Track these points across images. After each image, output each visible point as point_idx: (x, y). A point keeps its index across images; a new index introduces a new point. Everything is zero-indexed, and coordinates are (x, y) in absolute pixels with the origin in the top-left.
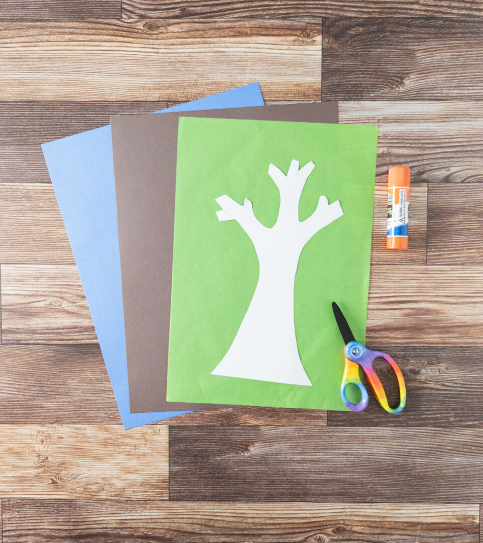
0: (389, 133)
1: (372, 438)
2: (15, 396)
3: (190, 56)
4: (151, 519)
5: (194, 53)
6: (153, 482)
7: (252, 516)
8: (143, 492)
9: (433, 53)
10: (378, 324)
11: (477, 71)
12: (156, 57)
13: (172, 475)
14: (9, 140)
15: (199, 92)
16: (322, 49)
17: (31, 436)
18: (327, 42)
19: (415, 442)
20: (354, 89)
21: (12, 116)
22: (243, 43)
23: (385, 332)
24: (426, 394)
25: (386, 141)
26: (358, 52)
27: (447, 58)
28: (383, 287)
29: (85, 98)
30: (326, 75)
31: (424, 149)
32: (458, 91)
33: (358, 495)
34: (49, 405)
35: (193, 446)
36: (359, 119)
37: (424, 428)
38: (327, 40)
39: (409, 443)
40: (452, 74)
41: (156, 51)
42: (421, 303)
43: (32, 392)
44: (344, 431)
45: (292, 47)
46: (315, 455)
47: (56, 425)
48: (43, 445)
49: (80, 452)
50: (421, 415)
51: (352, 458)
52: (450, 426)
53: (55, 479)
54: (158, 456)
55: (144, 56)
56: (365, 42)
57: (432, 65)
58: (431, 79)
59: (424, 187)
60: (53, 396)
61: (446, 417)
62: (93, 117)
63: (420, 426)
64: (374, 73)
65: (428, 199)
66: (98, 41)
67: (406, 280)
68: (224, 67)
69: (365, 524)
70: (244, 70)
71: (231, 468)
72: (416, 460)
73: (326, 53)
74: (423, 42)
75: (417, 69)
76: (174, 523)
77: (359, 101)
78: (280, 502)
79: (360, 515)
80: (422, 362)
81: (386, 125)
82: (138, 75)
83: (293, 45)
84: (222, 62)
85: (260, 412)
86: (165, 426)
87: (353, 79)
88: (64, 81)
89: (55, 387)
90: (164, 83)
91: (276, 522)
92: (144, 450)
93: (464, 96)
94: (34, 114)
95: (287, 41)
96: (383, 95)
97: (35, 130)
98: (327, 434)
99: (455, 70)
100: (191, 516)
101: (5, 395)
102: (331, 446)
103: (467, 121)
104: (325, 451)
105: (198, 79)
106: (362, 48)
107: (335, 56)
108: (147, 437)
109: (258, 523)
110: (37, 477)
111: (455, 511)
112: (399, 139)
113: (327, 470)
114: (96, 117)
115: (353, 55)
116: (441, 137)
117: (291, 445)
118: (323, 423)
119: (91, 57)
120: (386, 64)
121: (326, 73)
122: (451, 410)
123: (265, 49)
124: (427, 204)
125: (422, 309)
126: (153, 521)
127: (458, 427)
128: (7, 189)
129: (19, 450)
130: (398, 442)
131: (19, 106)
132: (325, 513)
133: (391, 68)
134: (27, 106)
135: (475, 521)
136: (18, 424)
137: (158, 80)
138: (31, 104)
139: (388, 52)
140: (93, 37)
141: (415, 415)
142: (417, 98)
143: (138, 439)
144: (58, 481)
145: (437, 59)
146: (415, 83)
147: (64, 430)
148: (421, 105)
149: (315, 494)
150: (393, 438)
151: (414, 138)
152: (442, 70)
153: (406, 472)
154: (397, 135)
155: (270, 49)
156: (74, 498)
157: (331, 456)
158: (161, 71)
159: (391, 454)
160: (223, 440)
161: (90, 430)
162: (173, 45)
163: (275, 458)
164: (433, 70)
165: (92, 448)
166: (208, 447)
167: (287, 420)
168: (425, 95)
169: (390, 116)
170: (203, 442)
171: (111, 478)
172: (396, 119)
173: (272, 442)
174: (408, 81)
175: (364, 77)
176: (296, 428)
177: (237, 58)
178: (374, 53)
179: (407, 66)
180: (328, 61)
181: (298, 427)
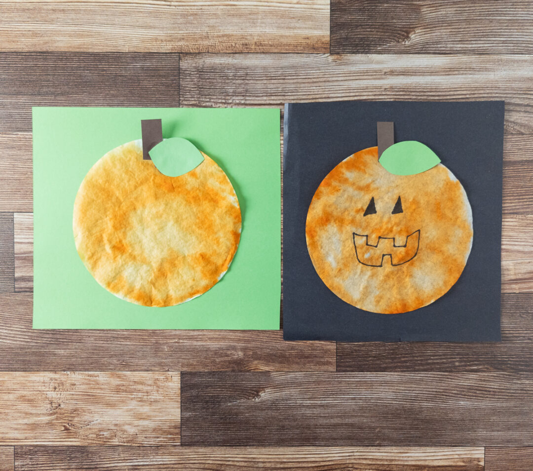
0: (396, 85)
1: (380, 383)
2: (28, 344)
3: (201, 9)
4: (164, 464)
5: (205, 6)
6: (165, 427)
7: (262, 461)
8: (155, 437)
9: (438, 8)
11: (480, 26)
12: (168, 10)
13: (184, 421)
14: (22, 89)
15: (210, 44)
16: (331, 3)
17: (44, 383)
19: (421, 387)
20: (362, 43)
21: (26, 67)
25: (393, 93)
26: (365, 6)
27: (451, 14)
29: (99, 49)
30: (335, 29)
32: (462, 46)
33: (367, 439)
34: (62, 352)
35: (205, 392)
36: (367, 72)
37: (430, 373)
39: (416, 388)
40: (456, 29)
41: (168, 4)
43: (45, 339)
44: (353, 377)
45: (301, 1)
46: (324, 400)
47: (68, 373)
48: (56, 392)
49: (92, 399)
50: (428, 360)
51: (361, 403)
52: (455, 370)
53: (68, 426)
54: (170, 402)
55: (157, 9)
57: (437, 20)
58: (437, 34)
60: (66, 343)
61: (451, 362)
62: (106, 67)
63: (426, 371)
64: (382, 27)
68: (235, 20)
69: (373, 468)
70: (254, 23)
71: (242, 413)
72: (423, 404)
73: (335, 8)
75: (422, 23)
76: (185, 468)
77: (366, 54)
78: (290, 446)
79: (368, 459)
81: (393, 77)
82: (151, 27)
84: (233, 15)
85: (271, 358)
86: (176, 373)
87: (360, 33)
88: (77, 33)
89: (68, 335)
90: (176, 35)
91: (286, 466)
92: (156, 396)
93: (467, 50)
94: (47, 64)
96: (390, 48)
97: (48, 81)
98: (336, 380)
99: (459, 25)
100: (203, 462)
101: (18, 342)
102: (341, 391)
103: (471, 74)
104: (334, 396)
105: (209, 31)
107: (343, 11)
108: (159, 383)
109: (269, 468)
110: (50, 424)
111: (461, 454)
112: (406, 91)
113: (337, 415)
115: (360, 10)
116: (446, 90)
117: (301, 391)
118: (332, 368)
119: (104, 9)
120: (393, 18)
121: (335, 27)
122: (457, 355)
123: (274, 3)
126: (165, 466)
127: (464, 371)
128: (21, 138)
129: (32, 398)
130: (405, 387)
131: (32, 57)
132: (334, 457)
133: (397, 22)
134: (41, 57)
135: (480, 463)
136: (31, 371)
137: (170, 32)
138: (45, 55)
139: (395, 6)
141: (422, 360)
142: (422, 52)
143: (151, 385)
144: (70, 428)
145: (441, 14)
146: (420, 37)
147: (77, 377)
148: (427, 58)
149: (325, 438)
150: (401, 383)
151: (420, 90)
152: (446, 24)
153: (413, 416)
154: (403, 87)
155: (280, 3)
156: (86, 444)
157: (340, 401)
158: (173, 24)
160: (234, 386)
161: (102, 377)
163: (285, 403)
164: (438, 25)
165: (105, 395)
166: (220, 393)
167: (297, 366)
168: (430, 49)
169: (396, 69)
170: (214, 388)
171: (124, 425)
172: (403, 72)
173: (283, 387)
174: (414, 35)
175: (371, 31)
176: (306, 374)
177: (248, 11)
178: (381, 7)
179: (413, 21)
180: (336, 15)
181: (308, 373)
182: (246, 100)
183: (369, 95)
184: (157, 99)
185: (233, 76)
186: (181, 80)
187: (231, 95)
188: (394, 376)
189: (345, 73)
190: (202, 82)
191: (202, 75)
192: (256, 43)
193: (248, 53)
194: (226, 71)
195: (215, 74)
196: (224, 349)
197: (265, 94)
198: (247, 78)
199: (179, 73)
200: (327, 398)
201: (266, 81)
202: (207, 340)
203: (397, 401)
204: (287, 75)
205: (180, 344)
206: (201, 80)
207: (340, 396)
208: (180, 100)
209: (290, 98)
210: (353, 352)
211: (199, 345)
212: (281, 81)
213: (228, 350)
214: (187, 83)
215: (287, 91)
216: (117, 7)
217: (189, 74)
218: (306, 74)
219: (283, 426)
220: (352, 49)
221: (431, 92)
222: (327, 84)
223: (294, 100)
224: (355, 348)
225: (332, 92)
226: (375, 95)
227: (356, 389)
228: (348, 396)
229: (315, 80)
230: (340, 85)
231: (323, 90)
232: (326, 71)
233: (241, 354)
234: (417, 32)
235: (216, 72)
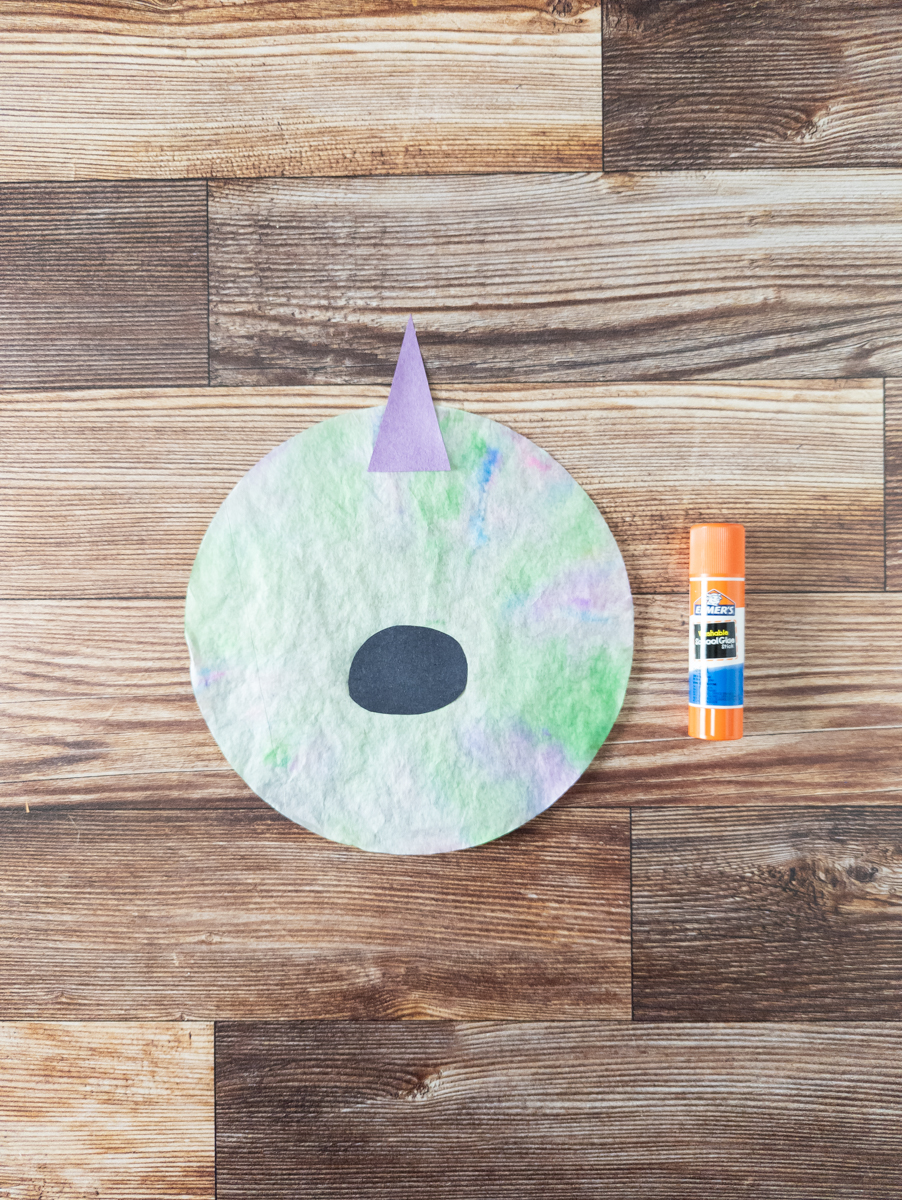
0: (780, 251)
1: (753, 1054)
3: (264, 64)
5: (274, 56)
6: (174, 1174)
9: (888, 45)
10: (761, 747)
12: (178, 69)
13: (225, 1157)
15: (288, 156)
16: (603, 41)
18: (613, 25)
19: (866, 1062)
20: (688, 141)
22: (400, 30)
23: (779, 768)
24: (893, 932)
25: (772, 273)
26: (694, 47)
28: (773, 651)
30: (615, 107)
31: (872, 290)
35: (279, 1078)
36: (702, 217)
37: (889, 1024)
38: (613, 19)
39: (850, 1065)
41: (179, 53)
42: (871, 693)
44: (679, 1035)
45: (525, 38)
46: (603, 1100)
50: (881, 989)
51: (700, 1107)
54: (186, 1103)
55: (147, 68)
56: (711, 22)
57: (887, 77)
58: (887, 113)
59: (874, 387)
62: (17, 221)
63: (880, 1020)
64: (738, 99)
65: (885, 420)
66: (31, 31)
67: (832, 630)
68: (353, 90)
70: (402, 98)
71: (381, 1135)
72: (871, 1110)
73: (613, 52)
74: (861, 18)
75: (847, 88)
77: (700, 170)
80: (881, 846)
81: (772, 230)
82: (133, 115)
83: (528, 33)
84: (347, 79)
85: (457, 985)
86: (203, 1025)
87: (683, 116)
90: (198, 132)
92: (150, 1088)
95: (512, 23)
96: (762, 155)
98: (633, 1043)
102: (645, 1074)
104: (629, 1089)
105: (285, 122)
106: (703, 39)
107: (637, 59)
108: (158, 1054)
112: (807, 266)
113: (635, 1140)
114: (25, 221)
115: (681, 56)
117: (537, 1074)
118: (622, 1012)
119: (13, 71)
120: (768, 76)
121: (614, 102)
123: (455, 44)
124: (882, 432)
125: (876, 707)
130: (821, 1064)
133: (783, 86)
137: (184, 125)
139: (772, 45)
140: (18, 21)
141: (865, 990)
142: (848, 162)
143: (134, 1059)
146: (843, 124)
148: (862, 178)
150: (808, 1052)
151: (846, 262)
153: (845, 1144)
154: (799, 256)
155: (469, 43)
157: (645, 1103)
158: (191, 104)
159: (805, 1096)
160: (358, 1061)
161: (7, 1036)
162: (222, 37)
163: (496, 1108)
164: (891, 90)
165: (13, 1084)
166: (319, 1081)
167: (526, 1006)
168: (869, 153)
169: (780, 208)
170: (304, 1068)
171: (63, 1167)
172: (798, 216)
173: (489, 1064)
174: (826, 119)
175: (711, 111)
176: (550, 1027)
177: (385, 66)
178: (736, 48)
179: (823, 81)
180: (618, 72)
181: (555, 1024)
182: (383, 298)
183: (707, 280)
184: (148, 301)
185: (349, 235)
186: (212, 248)
187: (344, 287)
188: (791, 1034)
189: (643, 223)
190: (268, 253)
191: (267, 234)
192: (406, 148)
193: (388, 175)
194: (331, 224)
195: (302, 231)
196: (331, 961)
197: (433, 283)
198: (385, 242)
199: (207, 232)
200: (608, 1093)
201: (435, 247)
202: (284, 936)
203: (798, 1102)
204: (489, 231)
205: (213, 947)
206: (263, 248)
207: (644, 1089)
208: (209, 301)
209: (499, 292)
210: (678, 969)
211: (260, 951)
212: (476, 247)
213: (341, 961)
214: (227, 258)
215: (489, 274)
216: (48, 65)
217: (232, 233)
218: (539, 228)
219: (491, 1171)
220: (662, 159)
221: (875, 266)
222: (598, 252)
223: (508, 295)
224: (682, 956)
225: (610, 273)
226: (725, 278)
227: (685, 1068)
228: (667, 1090)
229: (563, 243)
230: (631, 255)
231: (588, 268)
232: (595, 218)
233: (374, 974)
234: (833, 110)
235: (304, 228)
